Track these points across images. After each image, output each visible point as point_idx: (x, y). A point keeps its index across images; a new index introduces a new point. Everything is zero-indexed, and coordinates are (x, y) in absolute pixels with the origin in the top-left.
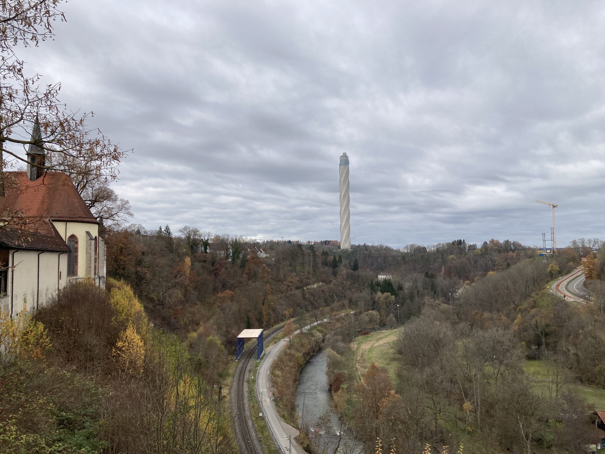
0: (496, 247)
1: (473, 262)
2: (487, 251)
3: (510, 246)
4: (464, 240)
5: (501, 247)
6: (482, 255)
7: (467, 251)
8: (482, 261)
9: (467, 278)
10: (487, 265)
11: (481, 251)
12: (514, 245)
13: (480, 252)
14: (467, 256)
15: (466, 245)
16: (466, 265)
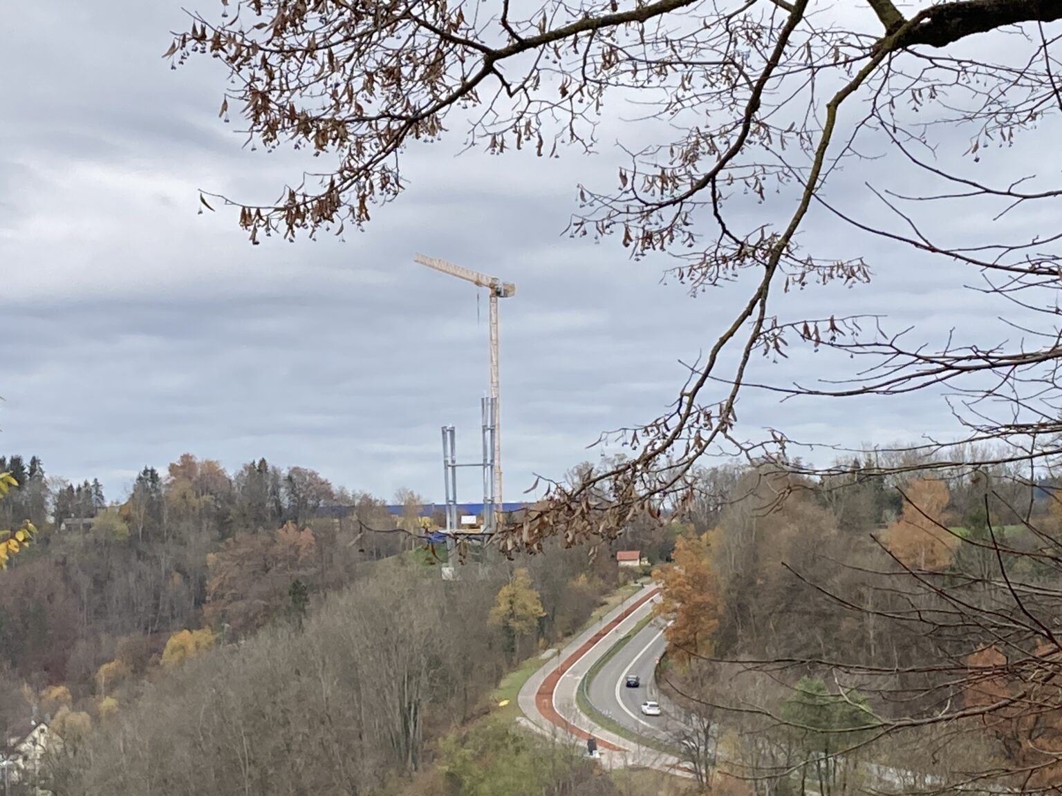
0: (207, 497)
1: (86, 583)
2: (160, 521)
3: (275, 493)
4: (34, 461)
5: (230, 499)
6: (131, 542)
7: (51, 520)
8: (132, 577)
9: (55, 673)
10: (157, 597)
11: (127, 519)
12: (293, 491)
13: (122, 527)
14: (57, 552)
15: (44, 486)
16: (51, 597)
